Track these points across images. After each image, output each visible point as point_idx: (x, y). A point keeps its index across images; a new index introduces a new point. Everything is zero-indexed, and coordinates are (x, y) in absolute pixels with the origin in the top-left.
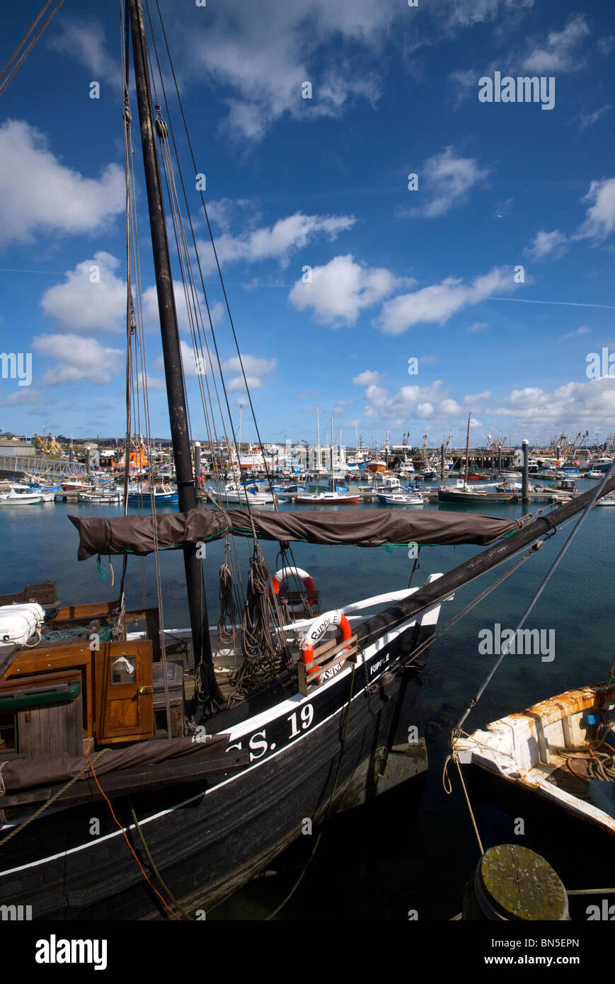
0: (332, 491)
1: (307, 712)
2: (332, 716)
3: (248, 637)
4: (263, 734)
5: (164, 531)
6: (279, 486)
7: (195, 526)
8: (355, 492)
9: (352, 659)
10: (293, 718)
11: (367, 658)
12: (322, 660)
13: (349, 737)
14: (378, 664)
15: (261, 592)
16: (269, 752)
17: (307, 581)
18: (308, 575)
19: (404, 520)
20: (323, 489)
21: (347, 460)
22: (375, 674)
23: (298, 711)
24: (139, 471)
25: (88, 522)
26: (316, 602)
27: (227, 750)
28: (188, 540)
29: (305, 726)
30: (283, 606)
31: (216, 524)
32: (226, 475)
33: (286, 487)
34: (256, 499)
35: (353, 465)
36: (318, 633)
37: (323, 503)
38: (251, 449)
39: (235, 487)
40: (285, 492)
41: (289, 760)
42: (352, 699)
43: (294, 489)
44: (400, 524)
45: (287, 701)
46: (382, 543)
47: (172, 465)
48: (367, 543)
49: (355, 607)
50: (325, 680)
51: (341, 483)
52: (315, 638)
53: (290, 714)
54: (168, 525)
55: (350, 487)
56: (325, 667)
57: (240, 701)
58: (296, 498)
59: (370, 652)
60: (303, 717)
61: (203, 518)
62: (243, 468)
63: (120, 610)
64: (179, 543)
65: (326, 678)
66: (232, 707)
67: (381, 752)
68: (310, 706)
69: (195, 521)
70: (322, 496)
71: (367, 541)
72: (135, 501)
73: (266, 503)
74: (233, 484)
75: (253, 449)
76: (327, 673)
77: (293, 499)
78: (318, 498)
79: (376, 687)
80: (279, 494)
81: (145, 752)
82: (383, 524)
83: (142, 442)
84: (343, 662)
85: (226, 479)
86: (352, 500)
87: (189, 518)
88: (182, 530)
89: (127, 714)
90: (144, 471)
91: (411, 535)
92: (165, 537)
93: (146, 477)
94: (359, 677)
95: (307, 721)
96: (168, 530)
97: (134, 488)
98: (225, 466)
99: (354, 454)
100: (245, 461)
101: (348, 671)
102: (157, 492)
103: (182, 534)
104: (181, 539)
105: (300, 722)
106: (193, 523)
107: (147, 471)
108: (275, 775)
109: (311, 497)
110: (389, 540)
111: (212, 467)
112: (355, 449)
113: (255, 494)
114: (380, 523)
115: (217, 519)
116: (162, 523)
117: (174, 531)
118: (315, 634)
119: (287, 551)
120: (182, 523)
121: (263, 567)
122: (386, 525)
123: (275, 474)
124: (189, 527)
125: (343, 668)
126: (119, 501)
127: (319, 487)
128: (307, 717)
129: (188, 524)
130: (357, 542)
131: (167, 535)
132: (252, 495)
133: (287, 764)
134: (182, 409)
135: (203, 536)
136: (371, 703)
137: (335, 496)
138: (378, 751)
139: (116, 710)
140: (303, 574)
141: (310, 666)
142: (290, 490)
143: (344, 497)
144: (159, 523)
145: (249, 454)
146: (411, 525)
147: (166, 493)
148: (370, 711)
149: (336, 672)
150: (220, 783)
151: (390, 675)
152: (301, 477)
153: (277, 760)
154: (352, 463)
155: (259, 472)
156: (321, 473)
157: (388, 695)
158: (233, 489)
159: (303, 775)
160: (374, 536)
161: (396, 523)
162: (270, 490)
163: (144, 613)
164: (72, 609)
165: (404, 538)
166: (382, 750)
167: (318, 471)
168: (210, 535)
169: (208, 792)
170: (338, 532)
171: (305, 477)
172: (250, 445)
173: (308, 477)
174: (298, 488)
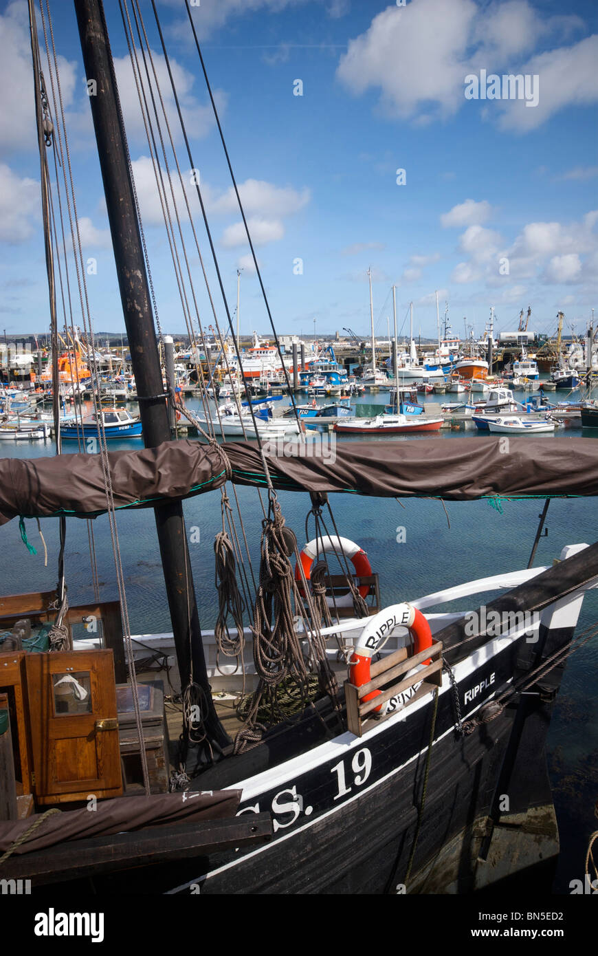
0: (396, 413)
1: (362, 759)
2: (401, 767)
3: (264, 645)
4: (293, 791)
5: (121, 479)
6: (306, 406)
7: (171, 470)
8: (434, 413)
9: (434, 680)
10: (340, 768)
11: (458, 679)
12: (384, 680)
13: (429, 800)
14: (477, 689)
15: (283, 574)
16: (303, 818)
17: (357, 559)
18: (358, 549)
19: (522, 454)
20: (378, 410)
21: (421, 359)
22: (472, 704)
23: (347, 757)
24: (75, 386)
26: (372, 592)
27: (238, 814)
28: (161, 492)
29: (358, 781)
30: (319, 598)
31: (205, 466)
32: (218, 391)
33: (318, 408)
34: (271, 428)
35: (434, 368)
36: (377, 638)
37: (383, 432)
38: (257, 346)
39: (233, 410)
40: (317, 416)
41: (336, 831)
42: (434, 743)
43: (331, 411)
44: (514, 461)
45: (329, 743)
46: (484, 494)
47: (127, 376)
48: (458, 495)
50: (389, 712)
51: (412, 399)
52: (372, 647)
53: (334, 762)
54: (127, 469)
55: (427, 405)
56: (390, 692)
57: (256, 742)
58: (336, 427)
59: (464, 669)
60: (356, 767)
61: (184, 457)
62: (246, 378)
63: (60, 604)
64: (147, 497)
65: (391, 708)
66: (242, 751)
67: (482, 825)
68: (367, 752)
69: (172, 461)
70: (379, 422)
71: (458, 491)
72: (72, 435)
73: (286, 435)
74: (229, 404)
75: (261, 346)
76: (393, 702)
77: (331, 427)
78: (374, 425)
79: (472, 725)
80: (307, 419)
81: (112, 814)
82: (484, 462)
83: (77, 338)
84: (419, 684)
85: (218, 397)
86: (426, 428)
87: (160, 457)
88: (150, 475)
89: (81, 759)
90: (83, 388)
91: (533, 479)
92: (125, 489)
93: (87, 397)
94: (447, 707)
95: (362, 773)
96: (128, 477)
97: (69, 416)
98: (216, 375)
99: (433, 350)
100: (250, 366)
101: (428, 698)
103: (151, 482)
104: (150, 491)
105: (350, 776)
106: (168, 465)
107: (89, 387)
108: (313, 853)
109: (359, 423)
110: (496, 488)
111: (194, 377)
112: (437, 342)
113: (266, 420)
114: (480, 460)
115: (206, 457)
116: (117, 466)
117: (137, 479)
118: (372, 641)
119: (324, 508)
120: (150, 465)
121: (285, 535)
122: (489, 464)
123: (299, 387)
124: (161, 470)
125: (419, 694)
126: (46, 438)
128: (362, 768)
129: (159, 467)
130: (441, 493)
131: (125, 485)
132: (263, 422)
133: (332, 838)
134: (139, 274)
135: (184, 485)
136: (466, 749)
137: (402, 421)
138: (477, 823)
139: (64, 753)
140: (350, 546)
141: (364, 689)
142: (325, 413)
143: (417, 423)
144: (113, 465)
145: (255, 354)
146: (535, 464)
147: (120, 423)
148: (463, 760)
149: (406, 699)
150: (228, 862)
151: (497, 706)
152: (342, 391)
153: (315, 831)
154: (431, 363)
155: (272, 384)
156: (377, 382)
157: (493, 737)
158: (230, 414)
159: (357, 855)
160: (470, 482)
161: (507, 459)
162: (292, 413)
163: (98, 609)
165: (521, 484)
166: (484, 822)
167: (373, 379)
168: (196, 484)
169: (210, 875)
171: (350, 391)
172: (256, 338)
173: (354, 391)
174: (338, 409)
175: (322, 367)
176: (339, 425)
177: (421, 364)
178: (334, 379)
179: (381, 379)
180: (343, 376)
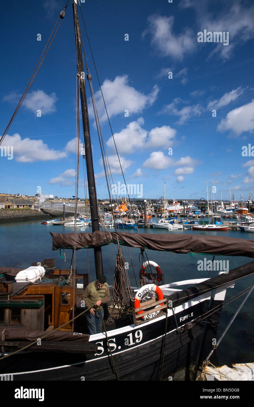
0: (212, 224)
1: (139, 334)
2: (154, 339)
4: (114, 340)
5: (83, 240)
6: (185, 221)
7: (96, 238)
8: (226, 225)
9: (165, 311)
10: (131, 335)
11: (176, 312)
12: (144, 308)
13: (166, 353)
14: (185, 317)
15: (120, 271)
16: (117, 350)
17: (157, 268)
18: (158, 266)
19: (200, 240)
20: (207, 223)
21: (225, 207)
22: (183, 322)
23: (133, 332)
24: (123, 213)
25: (55, 235)
27: (97, 343)
28: (93, 244)
29: (137, 341)
30: (143, 280)
31: (105, 238)
32: (161, 215)
33: (189, 221)
34: (173, 227)
35: (229, 210)
36: (142, 294)
37: (207, 230)
38: (174, 202)
39: (164, 221)
40: (189, 224)
41: (129, 357)
42: (167, 333)
43: (193, 223)
44: (196, 242)
45: (129, 326)
46: (188, 252)
47: (137, 210)
48: (179, 251)
49: (176, 284)
50: (147, 319)
51: (219, 220)
52: (140, 296)
53: (129, 333)
54: (85, 238)
55: (224, 222)
56: (147, 312)
57: (112, 322)
58: (193, 227)
59: (179, 309)
60: (136, 336)
61: (100, 235)
62: (170, 212)
63: (70, 272)
64: (90, 246)
65: (148, 318)
66: (108, 325)
67: (193, 369)
68: (141, 332)
69: (97, 236)
70: (207, 226)
71: (179, 250)
73: (178, 229)
74: (163, 220)
75: (175, 203)
76: (148, 316)
77: (192, 227)
78: (205, 227)
79: (182, 329)
80: (185, 225)
82: (187, 242)
83: (126, 200)
84: (158, 312)
85: (161, 217)
86: (222, 229)
87: (93, 235)
88: (91, 240)
89: (66, 318)
90: (125, 213)
91: (204, 248)
92: (84, 243)
93: (126, 216)
94: (172, 321)
95: (139, 339)
96: (85, 240)
97: (120, 221)
98: (161, 211)
99: (229, 204)
100: (171, 208)
101: (164, 317)
102: (128, 223)
103: (91, 242)
104: (90, 244)
105: (134, 339)
106: (95, 237)
107: (127, 213)
108: (120, 363)
109: (200, 227)
110: (192, 250)
111: (155, 211)
112: (230, 202)
113: (172, 224)
114: (186, 241)
115: (106, 235)
116: (83, 237)
117: (87, 240)
120: (91, 237)
122: (189, 243)
123: (186, 215)
124: (94, 239)
125: (158, 315)
126: (112, 227)
127: (205, 222)
128: (139, 337)
129: (93, 237)
130: (173, 250)
131: (84, 242)
132: (171, 225)
133: (128, 359)
134: (93, 188)
135: (99, 243)
136: (182, 338)
137: (214, 226)
138: (191, 367)
139: (62, 316)
140: (155, 265)
141: (137, 310)
142: (191, 223)
143: (219, 227)
144: (82, 237)
145: (173, 205)
146: (204, 244)
147: (131, 223)
148: (181, 342)
149: (154, 316)
150: (92, 359)
151: (191, 324)
152: (198, 217)
153: (122, 355)
154: (228, 209)
155: (177, 214)
156: (209, 214)
157: (194, 336)
158: (163, 222)
159: (136, 367)
160: (182, 248)
161: (195, 242)
162: (180, 223)
163: (82, 276)
164: (60, 271)
165: (200, 250)
166: (194, 367)
167: (208, 213)
168: (102, 243)
169: (86, 362)
170: (163, 244)
171: (200, 216)
172: (174, 200)
173: (202, 216)
174: (195, 222)
175: (192, 209)
176: (194, 227)
177: (225, 209)
178: (196, 213)
179: (210, 213)
180: (199, 212)
